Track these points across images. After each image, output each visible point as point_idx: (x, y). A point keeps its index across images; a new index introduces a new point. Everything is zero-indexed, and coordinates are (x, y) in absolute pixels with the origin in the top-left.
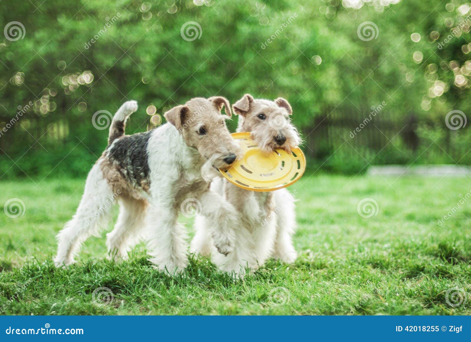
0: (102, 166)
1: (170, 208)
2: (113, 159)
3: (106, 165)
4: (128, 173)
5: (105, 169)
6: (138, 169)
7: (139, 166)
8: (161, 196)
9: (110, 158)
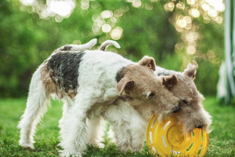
0: (42, 70)
1: (84, 111)
2: (50, 67)
3: (45, 70)
4: (59, 81)
5: (43, 73)
6: (68, 82)
7: (70, 80)
8: (81, 102)
9: (48, 66)
